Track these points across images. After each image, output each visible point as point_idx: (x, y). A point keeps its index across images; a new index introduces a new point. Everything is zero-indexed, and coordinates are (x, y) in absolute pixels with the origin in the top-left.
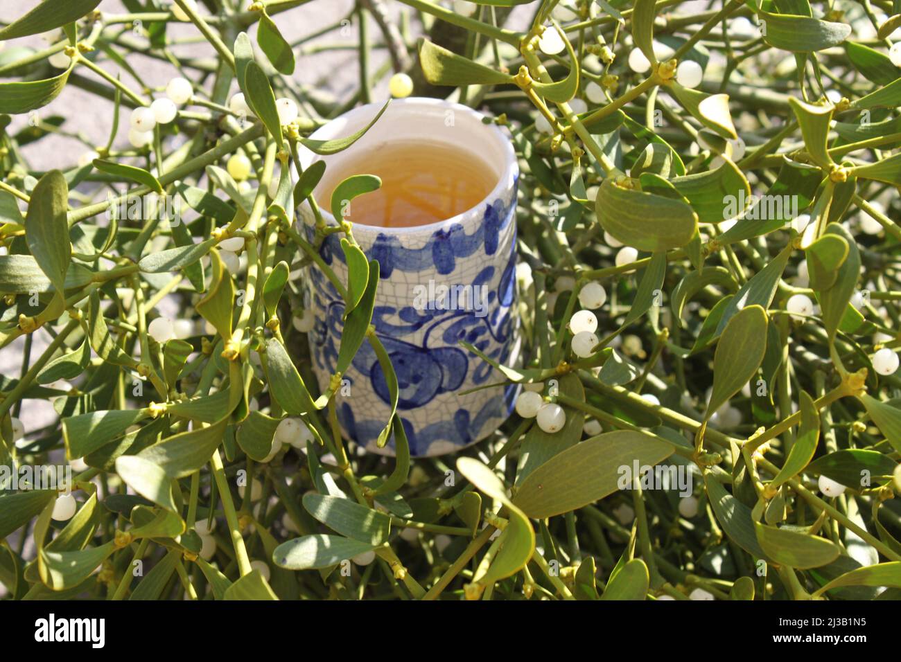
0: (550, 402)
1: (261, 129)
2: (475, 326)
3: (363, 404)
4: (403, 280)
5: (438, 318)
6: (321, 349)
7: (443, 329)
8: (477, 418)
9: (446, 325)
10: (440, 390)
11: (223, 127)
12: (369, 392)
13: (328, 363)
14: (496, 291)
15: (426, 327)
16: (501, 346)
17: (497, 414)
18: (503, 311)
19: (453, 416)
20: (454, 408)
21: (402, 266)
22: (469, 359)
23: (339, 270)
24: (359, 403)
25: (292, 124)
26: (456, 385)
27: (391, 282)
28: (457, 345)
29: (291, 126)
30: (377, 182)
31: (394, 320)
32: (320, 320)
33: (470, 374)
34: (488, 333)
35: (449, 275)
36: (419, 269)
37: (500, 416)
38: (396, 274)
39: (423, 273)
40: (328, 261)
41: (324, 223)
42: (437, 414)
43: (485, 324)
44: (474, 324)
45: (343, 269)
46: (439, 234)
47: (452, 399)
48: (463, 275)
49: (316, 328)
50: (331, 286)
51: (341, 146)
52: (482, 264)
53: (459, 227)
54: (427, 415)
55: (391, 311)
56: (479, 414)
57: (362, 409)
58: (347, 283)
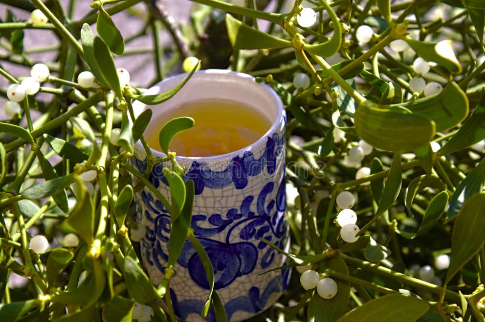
0: (325, 277)
1: (101, 96)
2: (262, 226)
3: (183, 288)
4: (211, 195)
5: (236, 221)
6: (151, 250)
7: (240, 229)
8: (264, 293)
9: (242, 226)
10: (239, 274)
11: (72, 98)
12: (188, 279)
13: (157, 261)
14: (275, 200)
15: (228, 228)
16: (279, 240)
17: (276, 290)
18: (280, 214)
19: (248, 292)
20: (249, 286)
21: (210, 185)
22: (258, 250)
23: (164, 191)
24: (180, 288)
25: (127, 85)
26: (250, 270)
27: (202, 197)
28: (249, 241)
29: (127, 87)
30: (191, 122)
31: (205, 225)
32: (150, 229)
33: (259, 261)
34: (270, 231)
35: (244, 189)
36: (223, 186)
37: (278, 291)
38: (206, 191)
39: (225, 189)
40: (157, 185)
41: (153, 157)
42: (237, 292)
43: (268, 225)
44: (261, 224)
45: (167, 190)
46: (236, 159)
47: (248, 280)
48: (254, 188)
49: (147, 236)
50: (158, 203)
51: (166, 97)
52: (265, 180)
53: (250, 154)
54: (230, 293)
55: (203, 218)
56: (266, 290)
57: (183, 291)
58: (170, 199)
